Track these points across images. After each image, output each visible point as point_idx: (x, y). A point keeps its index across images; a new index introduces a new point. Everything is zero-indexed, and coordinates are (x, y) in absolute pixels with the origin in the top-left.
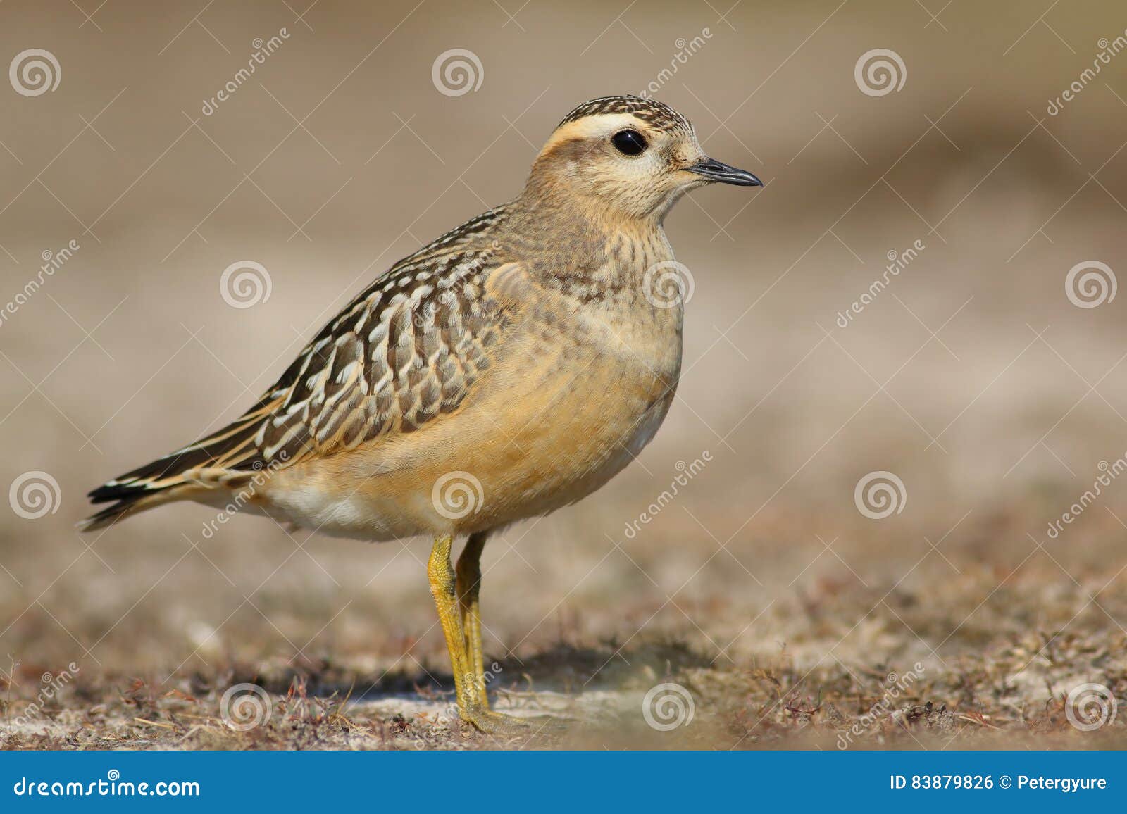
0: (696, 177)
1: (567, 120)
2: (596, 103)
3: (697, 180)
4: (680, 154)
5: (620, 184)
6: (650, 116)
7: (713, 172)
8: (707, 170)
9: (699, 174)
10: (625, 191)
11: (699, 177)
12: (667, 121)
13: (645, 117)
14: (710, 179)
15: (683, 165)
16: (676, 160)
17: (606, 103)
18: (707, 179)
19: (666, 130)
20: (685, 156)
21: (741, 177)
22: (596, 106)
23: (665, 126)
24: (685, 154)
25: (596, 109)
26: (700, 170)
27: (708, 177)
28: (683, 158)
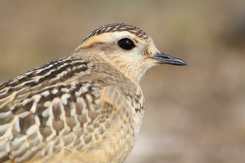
0: (156, 61)
1: (94, 35)
2: (109, 26)
3: (156, 63)
4: (149, 50)
5: (126, 63)
6: (137, 33)
7: (164, 59)
8: (161, 58)
9: (157, 60)
10: (129, 66)
11: (157, 61)
12: (144, 35)
13: (135, 33)
14: (162, 62)
15: (151, 56)
16: (148, 54)
17: (114, 27)
18: (161, 62)
19: (144, 39)
20: (151, 51)
21: (177, 62)
22: (109, 28)
23: (143, 37)
24: (151, 50)
25: (110, 30)
26: (158, 58)
27: (161, 61)
28: (150, 52)
